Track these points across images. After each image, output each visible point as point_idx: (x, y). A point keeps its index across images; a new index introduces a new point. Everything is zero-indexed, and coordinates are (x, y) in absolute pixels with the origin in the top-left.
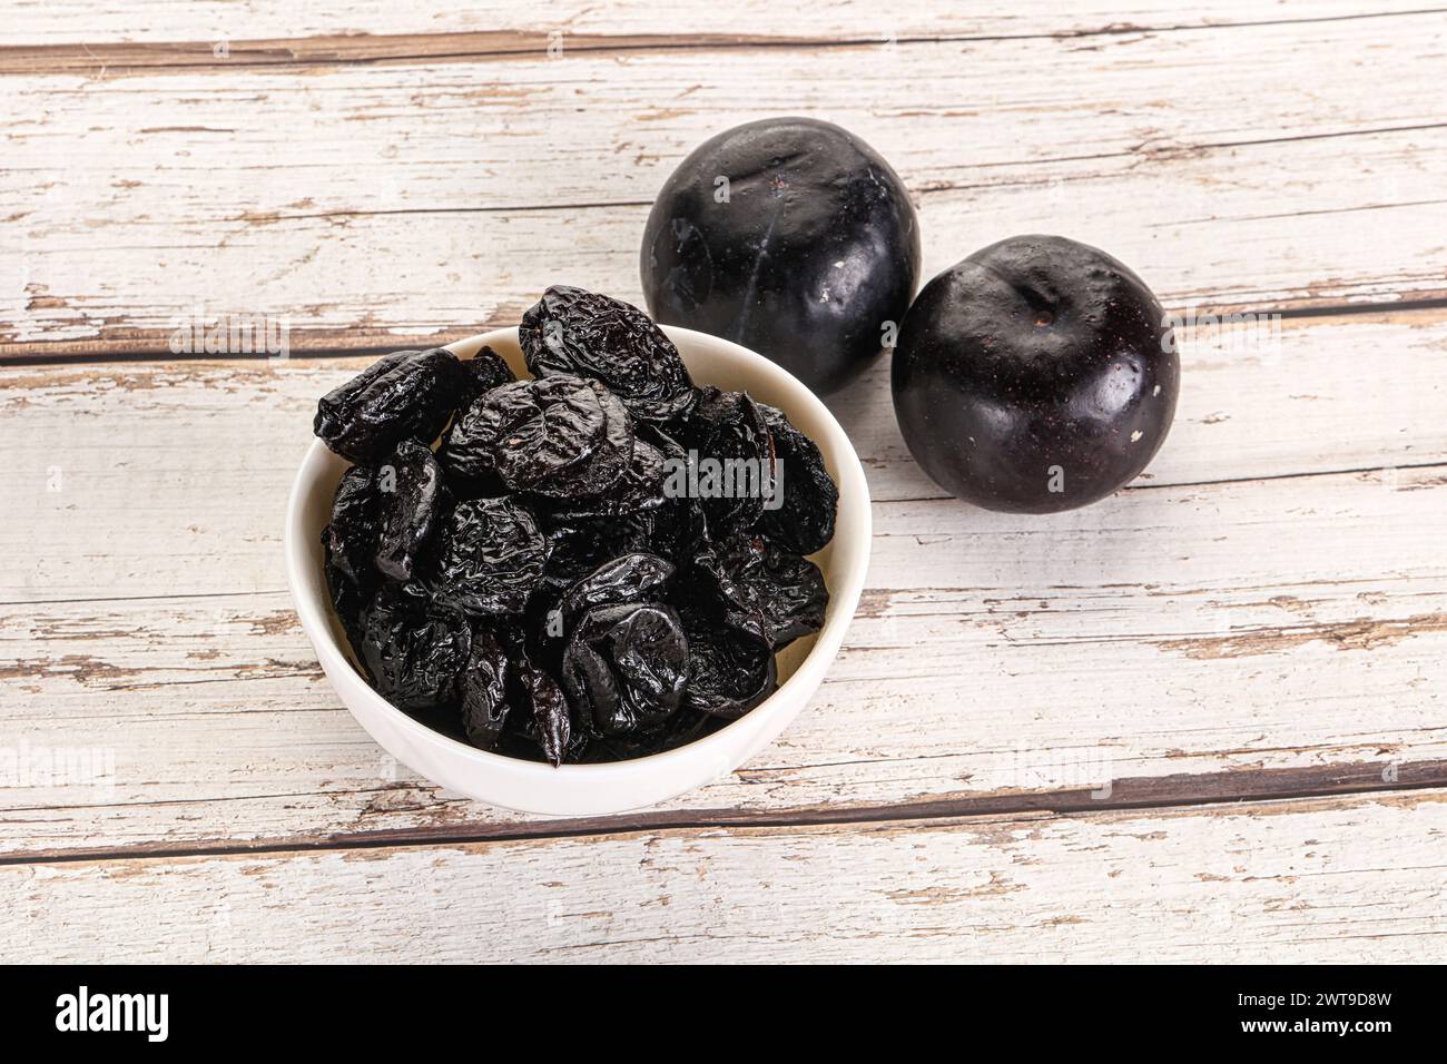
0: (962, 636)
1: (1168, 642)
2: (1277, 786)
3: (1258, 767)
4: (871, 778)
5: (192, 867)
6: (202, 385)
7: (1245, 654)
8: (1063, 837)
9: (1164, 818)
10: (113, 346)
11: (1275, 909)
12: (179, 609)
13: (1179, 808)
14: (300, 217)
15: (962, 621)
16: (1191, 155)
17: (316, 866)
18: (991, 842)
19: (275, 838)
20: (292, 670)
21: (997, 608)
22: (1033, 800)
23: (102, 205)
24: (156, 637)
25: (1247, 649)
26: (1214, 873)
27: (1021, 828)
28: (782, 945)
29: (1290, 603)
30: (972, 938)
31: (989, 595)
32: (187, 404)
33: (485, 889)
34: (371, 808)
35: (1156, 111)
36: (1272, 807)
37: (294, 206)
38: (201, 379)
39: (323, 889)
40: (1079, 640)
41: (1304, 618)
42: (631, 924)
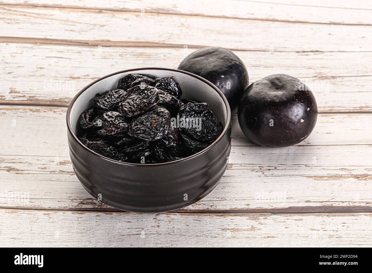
0: (252, 174)
1: (309, 176)
2: (336, 210)
3: (331, 205)
4: (222, 204)
5: (30, 212)
6: (53, 112)
7: (331, 180)
8: (273, 219)
9: (303, 216)
10: (30, 102)
11: (332, 237)
12: (38, 159)
13: (307, 214)
14: (85, 78)
15: (252, 171)
16: (331, 78)
17: (64, 214)
18: (253, 219)
19: (54, 208)
20: (66, 173)
21: (262, 168)
22: (266, 210)
23: (33, 72)
24: (30, 164)
25: (332, 179)
26: (315, 229)
27: (262, 217)
28: (189, 237)
29: (345, 170)
30: (244, 240)
31: (260, 166)
32: (48, 116)
33: (109, 222)
34: (81, 203)
35: (323, 69)
36: (334, 215)
37: (84, 76)
38: (53, 111)
39: (65, 219)
40: (284, 175)
41: (349, 173)
42: (148, 230)
